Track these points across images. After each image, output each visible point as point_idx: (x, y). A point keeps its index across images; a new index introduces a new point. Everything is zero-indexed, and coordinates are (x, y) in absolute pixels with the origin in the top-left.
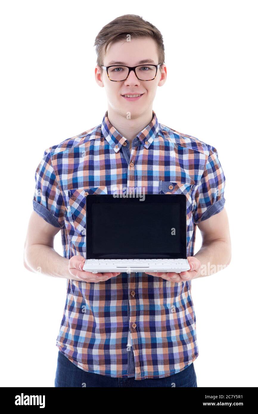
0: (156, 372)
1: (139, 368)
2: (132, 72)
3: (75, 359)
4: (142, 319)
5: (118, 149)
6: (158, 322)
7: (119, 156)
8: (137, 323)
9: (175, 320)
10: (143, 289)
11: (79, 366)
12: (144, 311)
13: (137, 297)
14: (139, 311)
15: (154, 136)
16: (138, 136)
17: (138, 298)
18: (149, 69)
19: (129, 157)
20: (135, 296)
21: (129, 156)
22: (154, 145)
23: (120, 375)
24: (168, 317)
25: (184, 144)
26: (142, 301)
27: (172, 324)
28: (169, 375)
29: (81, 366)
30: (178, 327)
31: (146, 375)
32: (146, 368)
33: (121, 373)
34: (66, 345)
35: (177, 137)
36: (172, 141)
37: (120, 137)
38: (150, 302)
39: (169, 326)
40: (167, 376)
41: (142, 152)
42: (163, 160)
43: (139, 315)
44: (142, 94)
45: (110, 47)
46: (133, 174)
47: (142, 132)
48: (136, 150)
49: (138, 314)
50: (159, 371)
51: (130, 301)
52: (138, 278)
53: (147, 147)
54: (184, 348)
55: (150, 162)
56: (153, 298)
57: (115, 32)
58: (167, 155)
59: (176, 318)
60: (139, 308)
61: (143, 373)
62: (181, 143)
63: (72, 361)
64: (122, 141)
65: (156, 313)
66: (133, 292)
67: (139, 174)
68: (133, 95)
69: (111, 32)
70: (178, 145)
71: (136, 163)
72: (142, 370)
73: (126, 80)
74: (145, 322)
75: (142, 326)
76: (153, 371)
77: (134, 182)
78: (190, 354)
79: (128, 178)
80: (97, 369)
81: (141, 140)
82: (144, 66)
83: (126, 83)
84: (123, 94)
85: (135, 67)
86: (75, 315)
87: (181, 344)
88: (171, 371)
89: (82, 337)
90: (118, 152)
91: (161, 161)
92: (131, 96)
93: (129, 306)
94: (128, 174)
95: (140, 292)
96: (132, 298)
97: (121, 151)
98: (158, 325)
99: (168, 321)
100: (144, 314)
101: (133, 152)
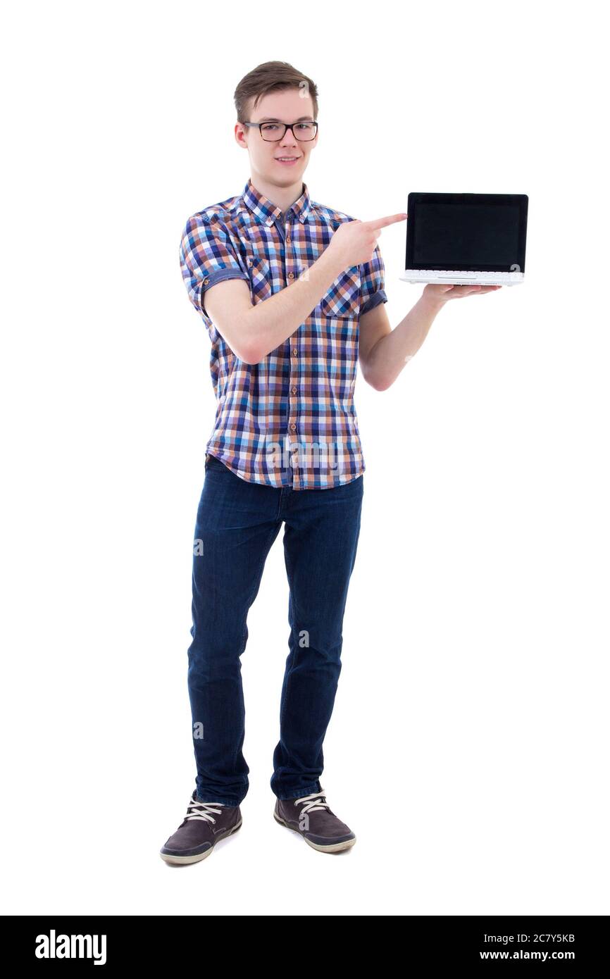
0: (318, 482)
1: (297, 476)
2: (289, 131)
3: (235, 466)
4: (303, 420)
5: (272, 222)
6: (321, 424)
7: (274, 230)
8: (298, 425)
9: (342, 424)
10: (306, 385)
11: (238, 475)
12: (306, 411)
13: (298, 394)
14: (300, 411)
15: (308, 209)
16: (293, 208)
17: (300, 396)
18: (307, 127)
19: (285, 232)
20: (297, 393)
21: (284, 230)
22: (309, 219)
23: (281, 485)
24: (335, 420)
25: (340, 219)
26: (303, 400)
27: (339, 428)
28: (333, 487)
29: (241, 474)
30: (346, 433)
31: (306, 485)
32: (306, 476)
33: (281, 482)
34: (224, 450)
35: (330, 212)
36: (327, 217)
37: (274, 208)
38: (313, 400)
39: (336, 431)
40: (330, 487)
41: (297, 227)
42: (321, 237)
43: (300, 416)
44: (297, 158)
45: (261, 101)
46: (291, 252)
47: (297, 203)
48: (291, 224)
49: (299, 414)
50: (321, 481)
51: (290, 398)
52: (301, 372)
53: (303, 222)
54: (351, 458)
55: (307, 238)
56: (317, 396)
57: (269, 82)
58: (324, 231)
59: (344, 422)
60: (300, 408)
61: (302, 483)
62: (336, 219)
63: (230, 468)
64: (276, 213)
65: (320, 413)
66: (295, 388)
67: (298, 252)
68: (288, 158)
69: (262, 81)
70: (333, 221)
71: (293, 239)
72: (301, 479)
73: (281, 140)
74: (306, 424)
75: (302, 429)
76: (314, 481)
77: (292, 260)
78: (358, 466)
79: (286, 255)
80: (258, 478)
81: (296, 213)
82: (300, 125)
83: (282, 144)
84: (277, 157)
85: (293, 125)
86: (234, 414)
87: (348, 452)
88: (335, 482)
89: (244, 440)
90: (272, 226)
91: (319, 239)
92: (286, 160)
93: (289, 405)
94: (286, 251)
95: (302, 389)
96: (293, 396)
97: (274, 224)
98: (322, 428)
99: (334, 425)
100: (306, 415)
101: (287, 226)
